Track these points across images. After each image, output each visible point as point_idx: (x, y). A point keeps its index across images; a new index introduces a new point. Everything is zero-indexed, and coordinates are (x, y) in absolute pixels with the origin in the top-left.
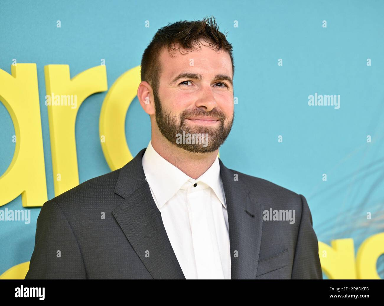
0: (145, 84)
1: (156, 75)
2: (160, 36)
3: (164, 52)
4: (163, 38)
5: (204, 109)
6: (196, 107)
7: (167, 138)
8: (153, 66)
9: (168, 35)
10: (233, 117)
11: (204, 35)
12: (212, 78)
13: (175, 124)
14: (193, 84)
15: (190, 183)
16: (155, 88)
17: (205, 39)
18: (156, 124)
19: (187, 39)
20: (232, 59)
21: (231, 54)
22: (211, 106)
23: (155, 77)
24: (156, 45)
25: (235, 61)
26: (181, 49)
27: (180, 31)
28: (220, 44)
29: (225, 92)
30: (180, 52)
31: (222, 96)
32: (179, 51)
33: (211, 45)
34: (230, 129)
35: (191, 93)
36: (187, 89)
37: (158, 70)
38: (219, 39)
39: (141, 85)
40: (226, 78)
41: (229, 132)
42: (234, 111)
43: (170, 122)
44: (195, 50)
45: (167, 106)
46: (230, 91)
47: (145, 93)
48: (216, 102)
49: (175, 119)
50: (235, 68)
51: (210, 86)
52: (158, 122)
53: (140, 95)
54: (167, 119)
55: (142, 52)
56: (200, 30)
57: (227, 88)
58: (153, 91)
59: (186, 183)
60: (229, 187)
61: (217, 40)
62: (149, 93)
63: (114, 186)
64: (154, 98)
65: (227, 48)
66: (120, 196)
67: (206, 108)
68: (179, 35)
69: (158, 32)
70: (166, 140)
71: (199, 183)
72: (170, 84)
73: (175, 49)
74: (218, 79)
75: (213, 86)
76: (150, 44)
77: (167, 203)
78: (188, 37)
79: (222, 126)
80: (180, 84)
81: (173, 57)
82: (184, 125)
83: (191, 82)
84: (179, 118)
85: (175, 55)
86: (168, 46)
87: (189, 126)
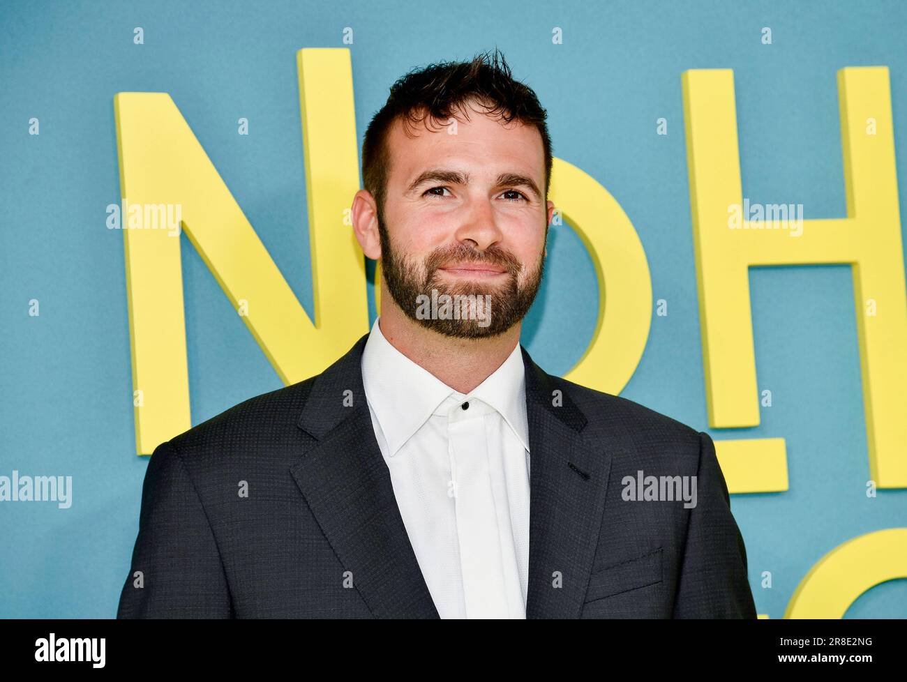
0: (364, 194)
1: (382, 176)
3: (396, 127)
5: (472, 245)
6: (456, 242)
8: (377, 158)
12: (492, 181)
13: (415, 280)
14: (452, 194)
15: (454, 401)
16: (380, 204)
17: (479, 97)
18: (384, 279)
19: (437, 99)
22: (484, 239)
23: (381, 181)
26: (427, 119)
30: (426, 127)
31: (514, 218)
32: (425, 123)
33: (491, 110)
35: (447, 213)
36: (441, 204)
39: (357, 198)
43: (406, 275)
47: (366, 214)
48: (497, 232)
49: (416, 269)
51: (487, 196)
52: (386, 275)
53: (356, 219)
54: (400, 269)
57: (527, 204)
58: (377, 209)
59: (445, 401)
61: (505, 100)
62: (371, 215)
63: (299, 413)
66: (308, 434)
67: (476, 243)
68: (425, 91)
72: (404, 195)
73: (416, 121)
74: (505, 183)
75: (497, 198)
77: (406, 445)
79: (514, 285)
80: (426, 193)
81: (412, 137)
82: (434, 282)
83: (449, 189)
84: (424, 267)
85: (417, 133)
86: (403, 115)
87: (446, 283)
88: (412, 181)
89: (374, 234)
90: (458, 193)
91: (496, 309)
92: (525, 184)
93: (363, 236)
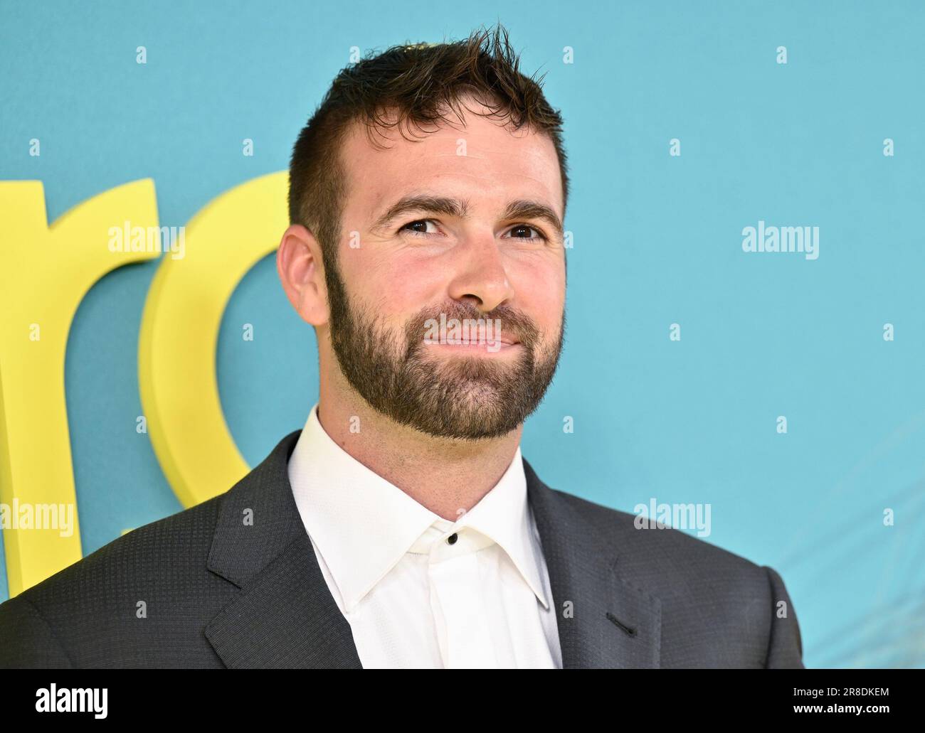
0: (300, 232)
1: (331, 205)
2: (344, 87)
3: (354, 135)
4: (351, 93)
5: (473, 304)
6: (450, 299)
7: (364, 396)
8: (323, 180)
9: (368, 85)
10: (562, 332)
11: (474, 82)
12: (499, 211)
13: (390, 355)
14: (440, 231)
15: (438, 534)
16: (328, 246)
17: (477, 93)
18: (334, 353)
19: (421, 94)
20: (561, 158)
21: (557, 141)
22: (492, 294)
23: (329, 212)
24: (331, 117)
25: (570, 162)
26: (404, 124)
27: (401, 72)
28: (522, 109)
29: (537, 255)
30: (402, 134)
31: (528, 266)
32: (400, 129)
33: (494, 111)
34: (554, 370)
35: (434, 258)
36: (424, 246)
37: (337, 188)
38: (521, 95)
39: (288, 238)
40: (540, 211)
41: (549, 379)
42: (564, 312)
43: (375, 347)
44: (445, 127)
45: (364, 299)
46: (555, 254)
47: (300, 260)
48: (509, 282)
49: (391, 338)
50: (572, 185)
51: (491, 233)
52: (338, 348)
53: (285, 267)
54: (366, 338)
55: (293, 138)
56: (460, 67)
57: (546, 244)
58: (324, 252)
59: (425, 532)
60: (559, 545)
61: (514, 96)
62: (311, 260)
63: (206, 550)
64: (326, 274)
65: (545, 122)
66: (225, 579)
67: (480, 301)
68: (399, 84)
69: (340, 76)
70: (363, 402)
71: (462, 531)
72: (370, 231)
73: (385, 126)
74: (515, 216)
75: (502, 237)
76: (316, 113)
77: (369, 594)
78: (425, 89)
79: (528, 361)
80: (402, 229)
81: (380, 148)
82: (417, 358)
83: (436, 222)
84: (403, 337)
85: (387, 143)
86: (366, 117)
87: (434, 360)
88: (383, 210)
89: (315, 289)
90: (450, 230)
91: (507, 396)
92: (544, 215)
93: (299, 293)
